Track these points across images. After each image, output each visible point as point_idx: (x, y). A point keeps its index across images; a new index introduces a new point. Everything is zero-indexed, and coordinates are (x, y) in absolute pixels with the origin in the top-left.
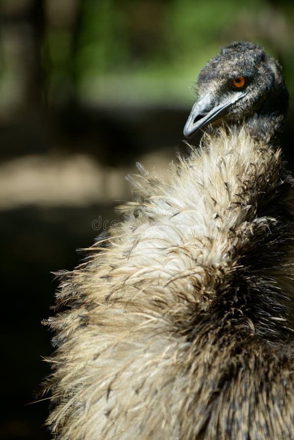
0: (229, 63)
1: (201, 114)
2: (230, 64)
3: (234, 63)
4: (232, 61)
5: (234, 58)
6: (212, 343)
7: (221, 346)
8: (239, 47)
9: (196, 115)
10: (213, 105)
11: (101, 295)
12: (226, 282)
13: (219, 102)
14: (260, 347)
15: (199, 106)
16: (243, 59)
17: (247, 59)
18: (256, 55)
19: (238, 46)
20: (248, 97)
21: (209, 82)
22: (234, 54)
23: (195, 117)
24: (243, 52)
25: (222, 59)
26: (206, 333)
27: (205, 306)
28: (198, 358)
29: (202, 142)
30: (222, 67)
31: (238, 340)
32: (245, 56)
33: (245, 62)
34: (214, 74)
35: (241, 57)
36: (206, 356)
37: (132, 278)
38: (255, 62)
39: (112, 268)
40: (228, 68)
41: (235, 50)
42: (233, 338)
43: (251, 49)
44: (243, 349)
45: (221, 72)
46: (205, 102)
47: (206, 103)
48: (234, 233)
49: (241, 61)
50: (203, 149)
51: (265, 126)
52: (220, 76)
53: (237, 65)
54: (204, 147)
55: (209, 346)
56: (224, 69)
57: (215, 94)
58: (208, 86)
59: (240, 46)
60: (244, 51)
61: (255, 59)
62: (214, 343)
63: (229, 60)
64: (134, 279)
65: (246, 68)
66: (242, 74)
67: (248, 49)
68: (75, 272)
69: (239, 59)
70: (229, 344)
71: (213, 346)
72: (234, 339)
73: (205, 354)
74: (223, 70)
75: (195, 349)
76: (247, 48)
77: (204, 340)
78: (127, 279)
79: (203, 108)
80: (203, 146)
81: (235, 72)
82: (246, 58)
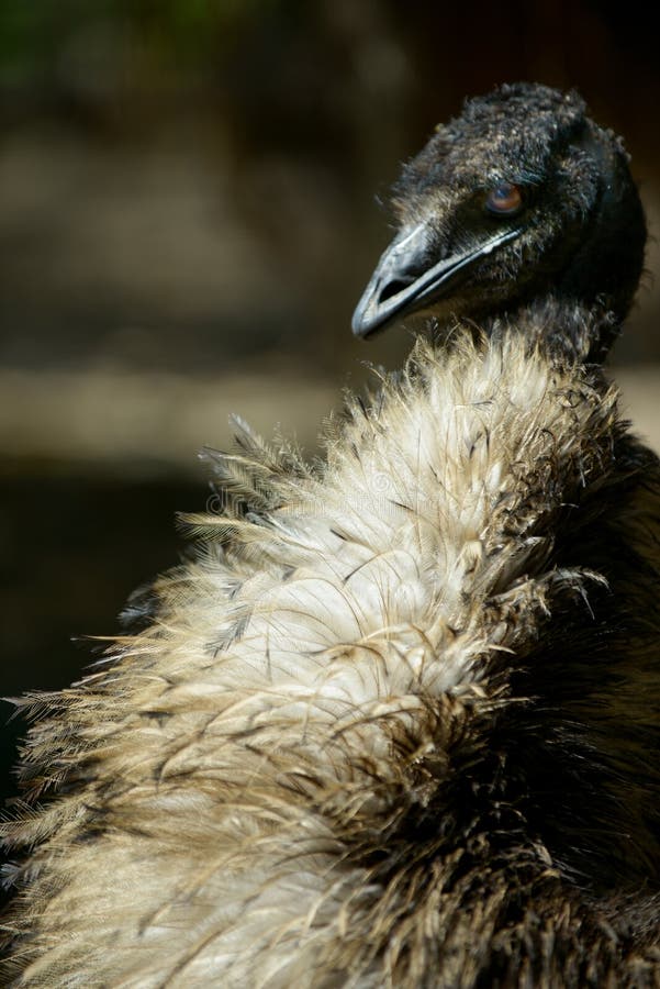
0: (482, 145)
1: (398, 278)
2: (482, 150)
3: (495, 146)
4: (491, 140)
5: (496, 134)
6: (440, 886)
7: (467, 899)
8: (514, 103)
9: (388, 280)
10: (433, 256)
11: (138, 760)
12: (475, 736)
13: (450, 248)
14: (567, 907)
15: (397, 255)
16: (519, 138)
17: (530, 138)
18: (555, 126)
19: (512, 99)
20: (528, 239)
21: (428, 193)
22: (496, 123)
23: (383, 285)
24: (520, 118)
25: (466, 135)
26: (427, 863)
27: (423, 796)
28: (407, 925)
29: (412, 365)
30: (463, 156)
31: (512, 886)
32: (527, 128)
33: (523, 146)
34: (441, 172)
35: (514, 132)
36: (430, 921)
37: (227, 717)
38: (550, 144)
39: (167, 685)
40: (476, 161)
41: (501, 112)
42: (497, 878)
43: (544, 108)
44: (525, 909)
45: (458, 170)
46: (414, 246)
47: (413, 250)
48: (499, 610)
49: (512, 139)
50: (412, 382)
51: (575, 317)
52: (455, 180)
53: (500, 151)
54: (415, 378)
55: (435, 896)
56: (468, 162)
57: (440, 226)
58: (423, 203)
59: (517, 99)
60: (526, 114)
61: (552, 136)
62: (447, 889)
63: (482, 136)
64: (234, 721)
65: (525, 162)
66: (512, 176)
67: (536, 109)
68: (67, 693)
69: (508, 134)
70: (489, 893)
71: (446, 896)
72: (501, 880)
73: (425, 916)
74: (465, 165)
75: (393, 901)
76: (536, 105)
77: (420, 878)
78: (212, 720)
79: (406, 262)
80: (413, 373)
81: (494, 171)
82: (526, 134)
